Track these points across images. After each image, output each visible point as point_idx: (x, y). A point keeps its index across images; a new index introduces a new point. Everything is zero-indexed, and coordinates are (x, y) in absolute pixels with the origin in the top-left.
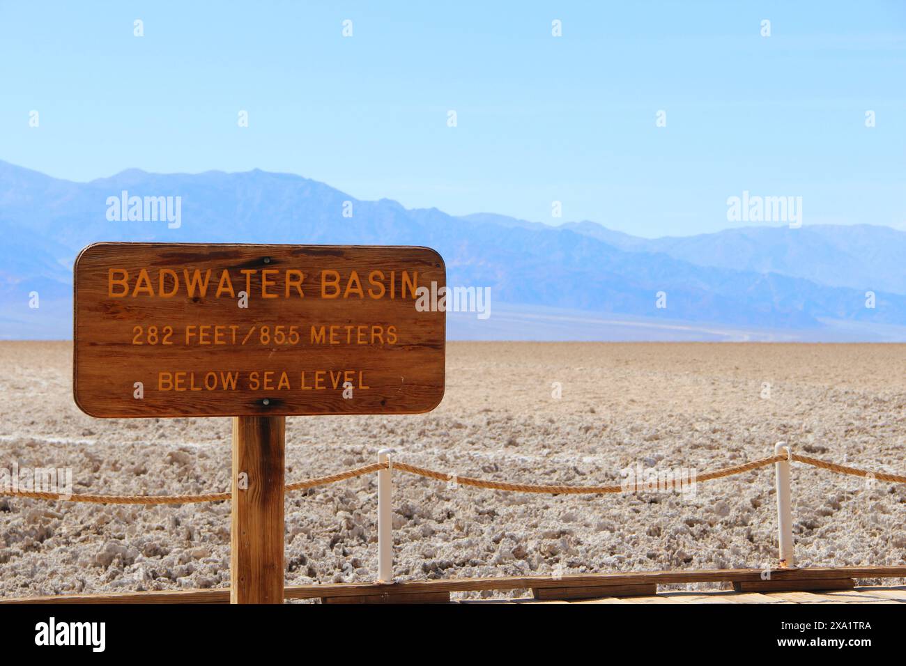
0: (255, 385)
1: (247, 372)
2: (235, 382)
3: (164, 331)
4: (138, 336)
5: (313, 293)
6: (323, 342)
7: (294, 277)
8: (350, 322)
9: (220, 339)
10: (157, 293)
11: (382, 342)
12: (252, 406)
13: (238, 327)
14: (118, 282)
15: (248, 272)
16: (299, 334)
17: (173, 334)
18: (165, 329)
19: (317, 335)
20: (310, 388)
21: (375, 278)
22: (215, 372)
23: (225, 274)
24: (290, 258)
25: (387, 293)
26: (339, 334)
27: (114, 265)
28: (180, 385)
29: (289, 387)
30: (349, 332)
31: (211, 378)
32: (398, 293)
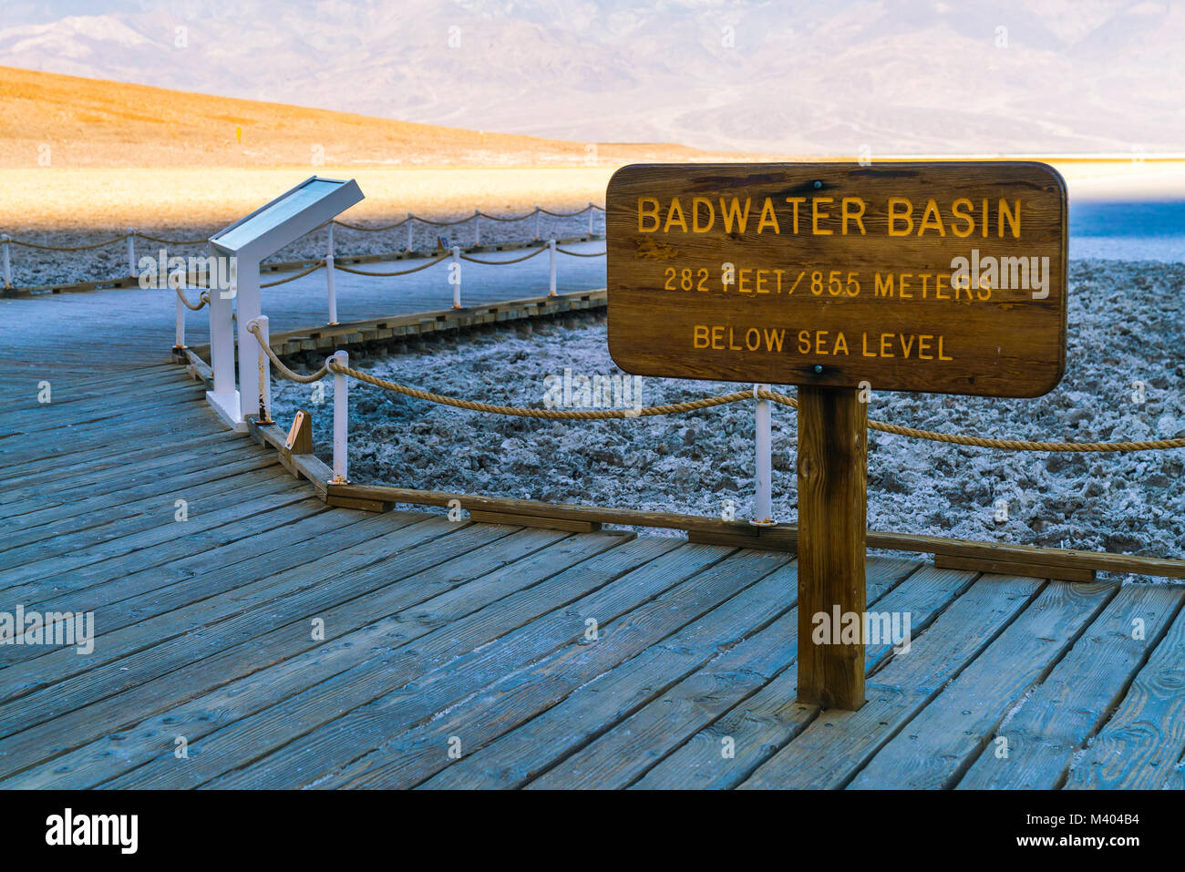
0: (805, 347)
1: (795, 330)
2: (782, 341)
3: (699, 275)
4: (671, 279)
5: (877, 229)
6: (891, 294)
7: (853, 208)
8: (926, 267)
9: (763, 286)
10: (690, 226)
11: (971, 297)
12: (800, 373)
13: (784, 272)
14: (648, 214)
15: (796, 201)
16: (860, 283)
17: (709, 278)
18: (700, 272)
19: (883, 286)
20: (874, 355)
21: (962, 208)
22: (758, 328)
23: (768, 204)
24: (846, 182)
25: (978, 229)
26: (911, 284)
27: (644, 193)
28: (718, 343)
29: (847, 353)
30: (925, 282)
31: (753, 335)
32: (993, 229)
